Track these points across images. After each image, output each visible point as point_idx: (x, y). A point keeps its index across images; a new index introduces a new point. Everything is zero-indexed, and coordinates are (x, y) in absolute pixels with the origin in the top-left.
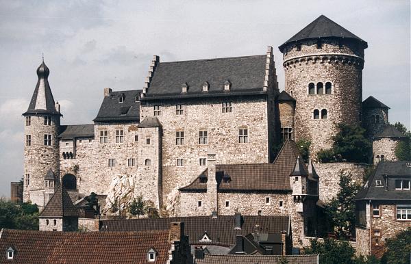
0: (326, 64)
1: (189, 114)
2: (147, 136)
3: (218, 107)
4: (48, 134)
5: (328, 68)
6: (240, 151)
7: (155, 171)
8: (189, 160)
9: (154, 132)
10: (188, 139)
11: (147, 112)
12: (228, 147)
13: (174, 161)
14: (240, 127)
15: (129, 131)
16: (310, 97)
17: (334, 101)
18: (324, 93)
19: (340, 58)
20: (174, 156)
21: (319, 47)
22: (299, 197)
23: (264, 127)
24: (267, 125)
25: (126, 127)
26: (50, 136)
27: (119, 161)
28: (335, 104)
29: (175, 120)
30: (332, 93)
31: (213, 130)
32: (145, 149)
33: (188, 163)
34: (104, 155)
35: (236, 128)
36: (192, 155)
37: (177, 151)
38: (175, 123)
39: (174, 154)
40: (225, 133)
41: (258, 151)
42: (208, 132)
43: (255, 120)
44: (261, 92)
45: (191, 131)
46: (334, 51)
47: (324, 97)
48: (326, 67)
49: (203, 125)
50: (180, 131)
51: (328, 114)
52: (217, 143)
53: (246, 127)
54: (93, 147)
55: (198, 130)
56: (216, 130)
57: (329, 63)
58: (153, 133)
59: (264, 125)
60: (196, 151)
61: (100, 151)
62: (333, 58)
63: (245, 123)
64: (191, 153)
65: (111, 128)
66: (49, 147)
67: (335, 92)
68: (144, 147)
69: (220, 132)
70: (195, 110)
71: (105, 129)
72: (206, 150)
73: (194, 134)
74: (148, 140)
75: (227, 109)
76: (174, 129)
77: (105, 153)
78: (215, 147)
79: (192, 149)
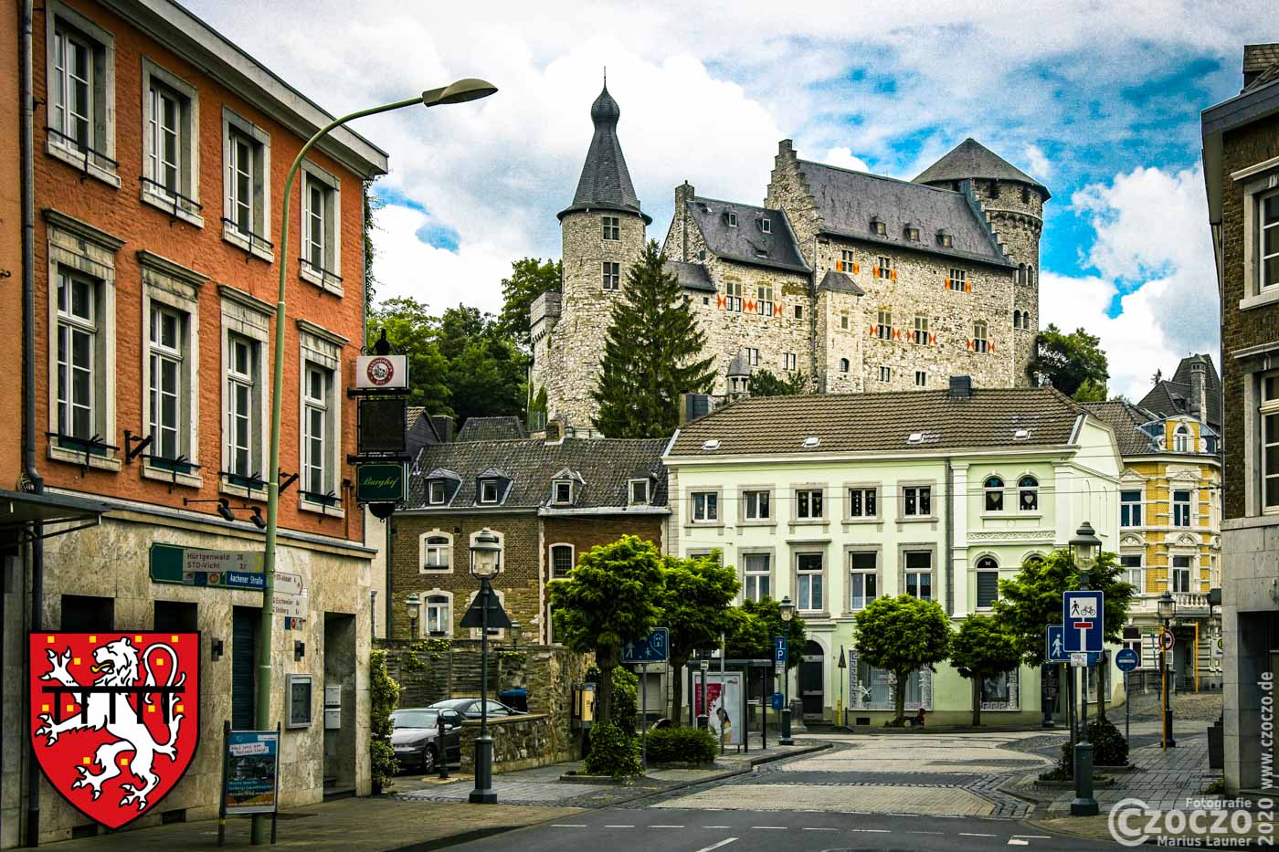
0: (1029, 233)
1: (900, 281)
2: (842, 312)
3: (943, 275)
5: (1030, 241)
6: (975, 367)
7: (858, 385)
8: (900, 371)
9: (856, 306)
10: (898, 330)
11: (830, 260)
12: (959, 355)
13: (874, 370)
14: (976, 322)
15: (784, 295)
18: (1026, 283)
20: (875, 360)
21: (1025, 199)
23: (1009, 329)
24: (1013, 325)
25: (777, 284)
27: (765, 355)
29: (878, 287)
31: (937, 319)
32: (840, 338)
33: (898, 377)
34: (734, 338)
35: (971, 323)
36: (903, 363)
37: (880, 349)
38: (877, 293)
39: (875, 355)
40: (954, 330)
41: (1000, 371)
42: (929, 323)
43: (997, 313)
45: (903, 315)
49: (921, 308)
50: (883, 312)
51: (1030, 321)
52: (942, 346)
53: (984, 323)
54: (713, 318)
55: (914, 316)
56: (941, 321)
58: (853, 308)
59: (1008, 324)
60: (910, 355)
61: (727, 327)
63: (983, 316)
64: (902, 358)
65: (750, 279)
68: (837, 332)
69: (947, 326)
70: (908, 275)
71: (738, 280)
72: (926, 357)
73: (908, 321)
74: (845, 320)
75: (957, 283)
76: (875, 305)
77: (737, 332)
78: (940, 352)
79: (904, 350)
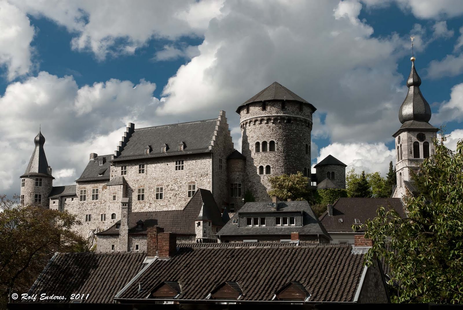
0: (270, 124)
1: (149, 173)
2: (113, 194)
3: (172, 165)
4: (38, 194)
5: (271, 128)
9: (119, 190)
10: (147, 195)
11: (116, 172)
12: (180, 201)
14: (189, 183)
15: (103, 190)
16: (256, 154)
17: (277, 158)
18: (268, 150)
19: (282, 118)
20: (136, 211)
21: (264, 109)
22: (201, 240)
23: (209, 182)
24: (211, 180)
25: (100, 186)
26: (40, 196)
27: (93, 216)
28: (277, 161)
29: (138, 178)
30: (276, 150)
31: (168, 186)
32: (111, 205)
34: (82, 211)
35: (187, 184)
37: (139, 205)
38: (138, 180)
39: (136, 209)
40: (177, 189)
42: (164, 188)
43: (201, 176)
44: (207, 151)
45: (150, 188)
46: (277, 113)
47: (269, 154)
48: (270, 127)
49: (160, 182)
50: (141, 188)
51: (271, 169)
52: (170, 198)
53: (194, 183)
54: (75, 205)
55: (156, 187)
56: (170, 186)
57: (273, 123)
59: (208, 180)
60: (154, 205)
61: (80, 208)
62: (276, 119)
63: (193, 179)
64: (149, 207)
65: (89, 188)
66: (39, 205)
67: (278, 149)
68: (111, 203)
69: (173, 188)
70: (153, 169)
71: (85, 188)
72: (161, 205)
73: (153, 190)
74: (114, 197)
75: (179, 167)
76: (137, 186)
77: (83, 209)
78: (169, 201)
79: (150, 204)
